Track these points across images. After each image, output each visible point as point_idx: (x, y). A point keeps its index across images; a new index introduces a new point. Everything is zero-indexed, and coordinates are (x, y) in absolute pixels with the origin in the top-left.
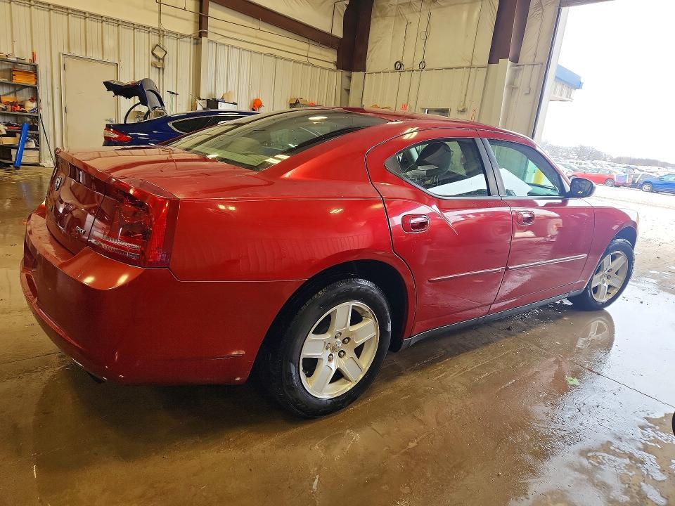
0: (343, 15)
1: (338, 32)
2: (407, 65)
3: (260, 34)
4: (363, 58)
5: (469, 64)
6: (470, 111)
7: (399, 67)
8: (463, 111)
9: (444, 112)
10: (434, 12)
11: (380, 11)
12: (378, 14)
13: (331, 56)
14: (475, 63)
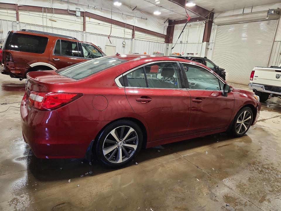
0: (166, 29)
1: (165, 34)
2: (183, 42)
3: (146, 36)
4: (172, 40)
5: (198, 42)
6: (198, 54)
7: (181, 42)
8: (197, 54)
9: (192, 54)
10: (190, 29)
11: (176, 28)
12: (176, 29)
13: (164, 40)
14: (200, 42)
